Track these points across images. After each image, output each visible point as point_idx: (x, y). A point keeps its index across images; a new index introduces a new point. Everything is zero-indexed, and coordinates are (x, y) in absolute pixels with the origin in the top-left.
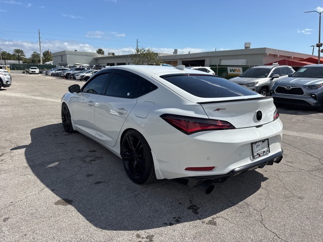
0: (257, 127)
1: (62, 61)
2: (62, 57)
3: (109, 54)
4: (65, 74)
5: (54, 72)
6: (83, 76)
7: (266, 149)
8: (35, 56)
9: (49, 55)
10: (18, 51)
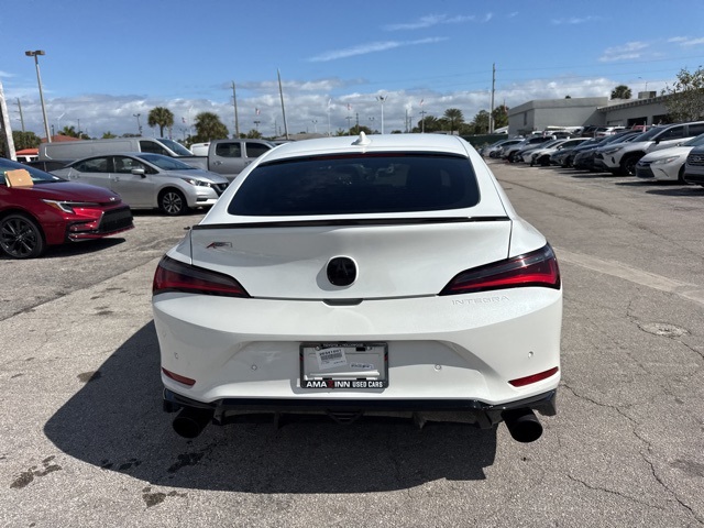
0: (330, 302)
1: (525, 124)
2: (526, 115)
3: (640, 95)
4: (507, 153)
5: (495, 149)
6: (537, 155)
7: (376, 373)
8: (482, 118)
9: (504, 113)
10: (452, 113)
